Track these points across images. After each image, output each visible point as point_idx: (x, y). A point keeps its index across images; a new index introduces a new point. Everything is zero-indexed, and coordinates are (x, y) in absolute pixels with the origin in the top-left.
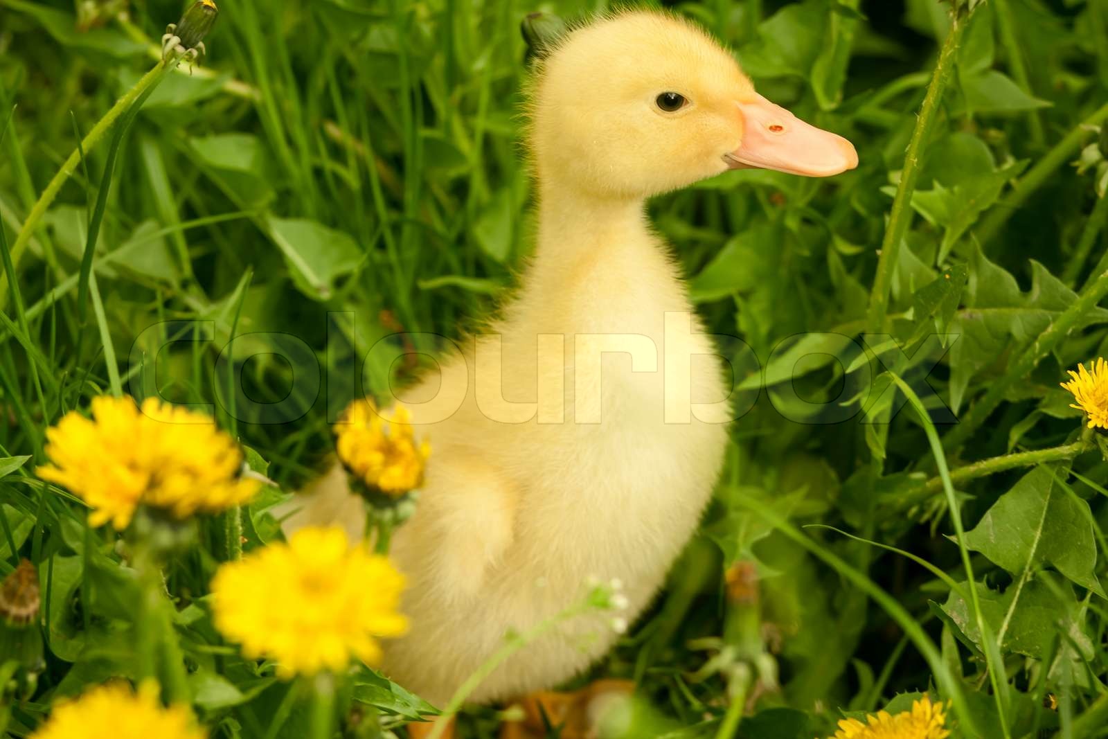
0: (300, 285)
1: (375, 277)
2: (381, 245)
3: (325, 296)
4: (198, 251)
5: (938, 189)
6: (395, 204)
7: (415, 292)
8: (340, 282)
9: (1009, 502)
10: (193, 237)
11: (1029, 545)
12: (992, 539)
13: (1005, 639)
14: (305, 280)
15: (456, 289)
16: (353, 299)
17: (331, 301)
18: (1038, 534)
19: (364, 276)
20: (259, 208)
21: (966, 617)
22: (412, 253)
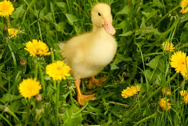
0: (69, 23)
1: (79, 22)
2: (80, 18)
3: (72, 24)
4: (56, 17)
5: (148, 13)
6: (82, 13)
7: (84, 25)
8: (74, 23)
9: (154, 60)
10: (56, 15)
11: (156, 65)
12: (151, 64)
13: (152, 78)
14: (70, 22)
15: (89, 25)
16: (76, 25)
17: (73, 25)
18: (157, 64)
19: (77, 22)
20: (64, 12)
21: (147, 74)
22: (84, 20)
